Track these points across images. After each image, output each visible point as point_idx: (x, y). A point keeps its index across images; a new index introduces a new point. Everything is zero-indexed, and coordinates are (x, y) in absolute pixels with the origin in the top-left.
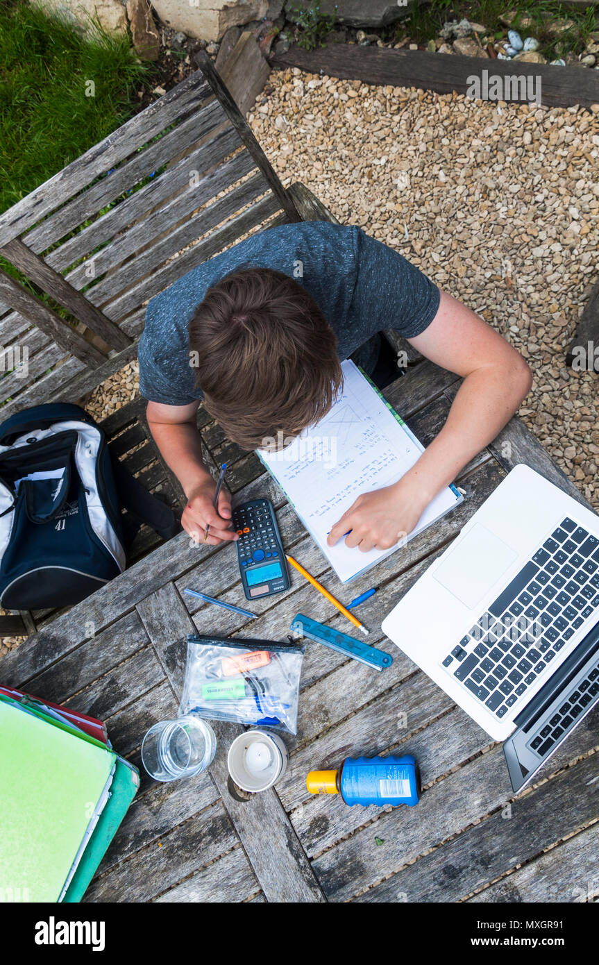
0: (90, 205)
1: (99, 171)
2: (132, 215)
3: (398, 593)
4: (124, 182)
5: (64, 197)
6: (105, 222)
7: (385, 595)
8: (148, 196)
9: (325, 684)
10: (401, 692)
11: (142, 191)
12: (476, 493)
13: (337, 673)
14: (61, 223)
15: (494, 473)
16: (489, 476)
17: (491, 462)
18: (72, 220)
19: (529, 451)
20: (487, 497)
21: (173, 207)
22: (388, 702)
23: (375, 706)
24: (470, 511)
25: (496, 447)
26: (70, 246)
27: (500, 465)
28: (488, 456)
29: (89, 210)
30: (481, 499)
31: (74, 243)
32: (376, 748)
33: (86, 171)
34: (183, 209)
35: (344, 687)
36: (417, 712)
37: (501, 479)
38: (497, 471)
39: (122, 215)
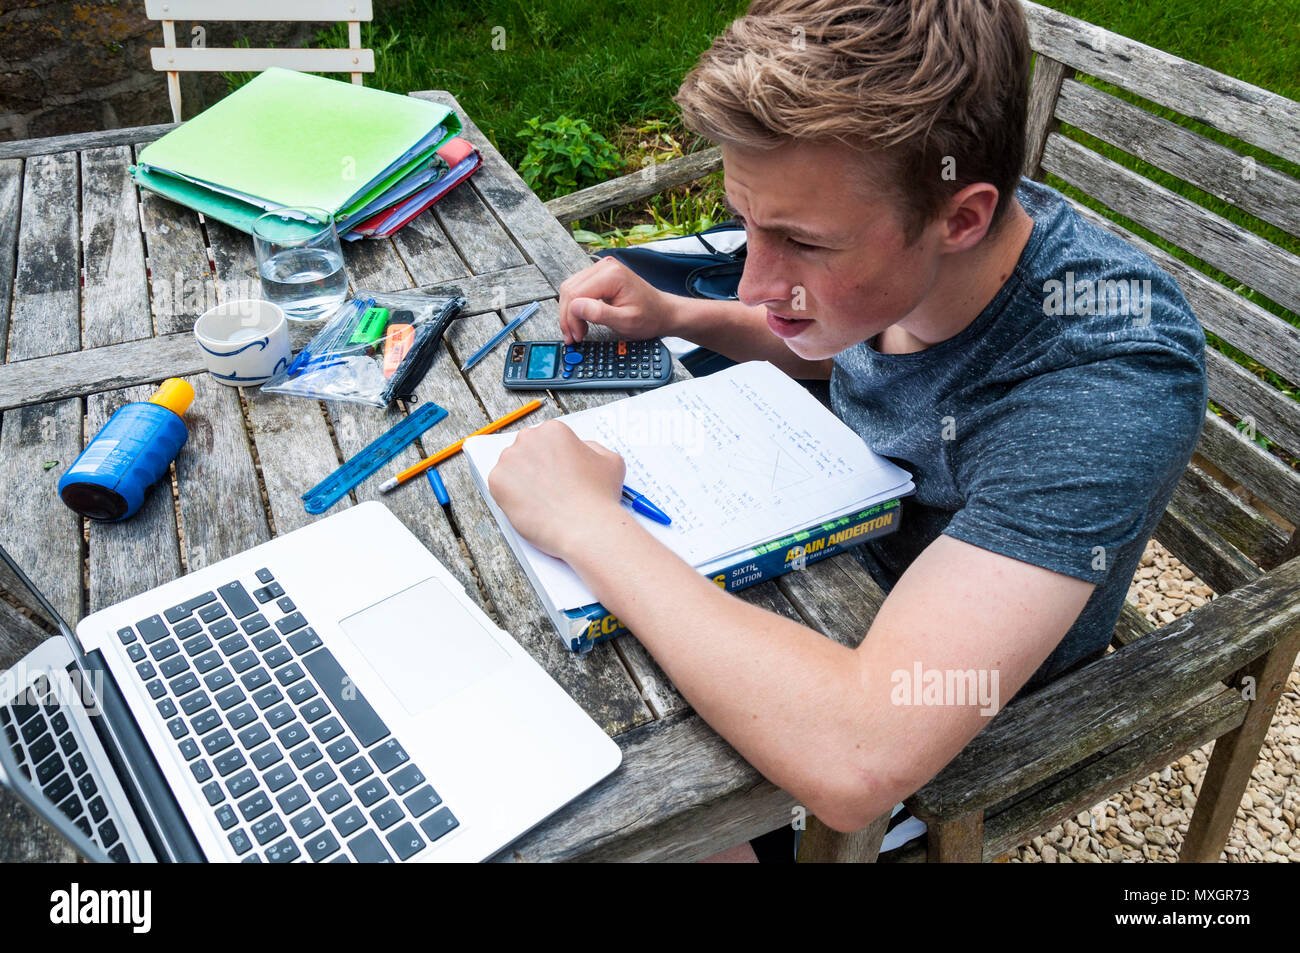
0: (1153, 144)
1: (1210, 117)
2: (1166, 225)
3: (427, 533)
4: (1213, 173)
5: (1147, 90)
6: (1138, 187)
7: (430, 517)
8: (1209, 233)
9: (322, 432)
10: (254, 518)
11: (1211, 216)
12: (583, 675)
13: (331, 448)
14: (1111, 117)
15: (618, 713)
16: (614, 703)
17: (645, 711)
18: (1121, 131)
19: (655, 789)
20: (567, 689)
21: (1207, 290)
22: (247, 499)
23: (251, 485)
24: (546, 658)
25: (679, 726)
26: (1082, 156)
27: (632, 725)
28: (661, 708)
29: (1145, 147)
30: (566, 681)
31: (1089, 160)
32: (187, 478)
33: (1202, 95)
34: (1212, 314)
35: (303, 454)
36: (209, 534)
37: (602, 724)
38: (620, 719)
39: (1160, 207)
